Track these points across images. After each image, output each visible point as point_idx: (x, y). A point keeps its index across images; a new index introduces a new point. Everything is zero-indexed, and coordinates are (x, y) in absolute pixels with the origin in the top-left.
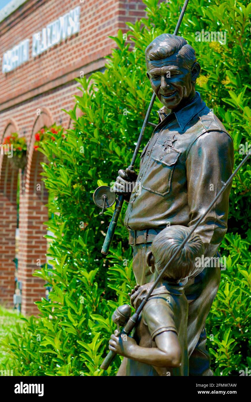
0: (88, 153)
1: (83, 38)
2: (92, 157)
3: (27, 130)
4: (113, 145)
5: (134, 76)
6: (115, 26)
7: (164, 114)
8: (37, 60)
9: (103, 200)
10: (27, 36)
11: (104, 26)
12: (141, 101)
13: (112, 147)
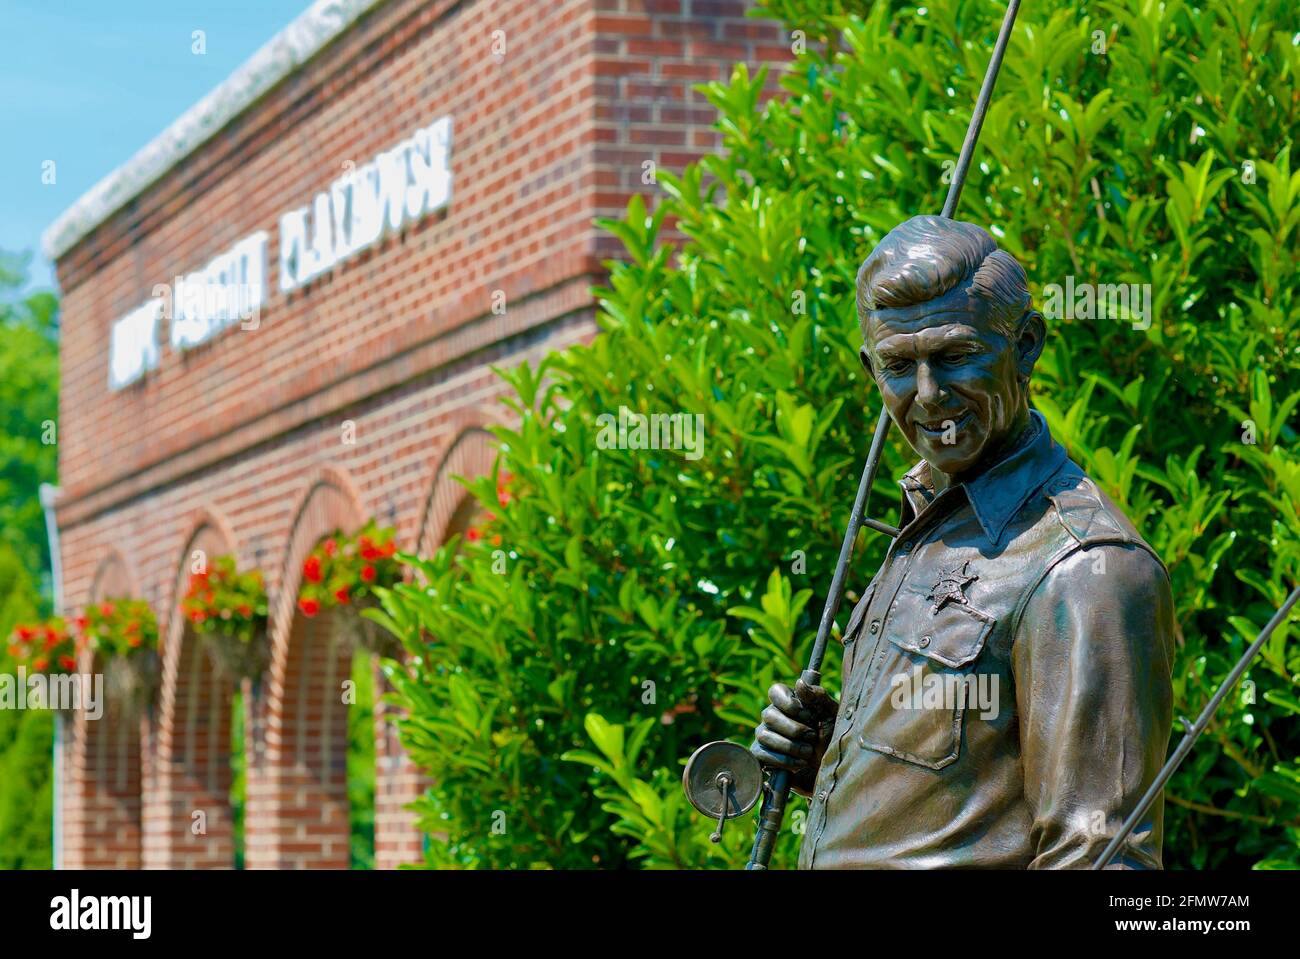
0: (546, 623)
1: (465, 223)
2: (560, 636)
3: (267, 544)
4: (631, 594)
5: (702, 355)
6: (583, 182)
7: (922, 489)
8: (298, 305)
9: (720, 789)
10: (257, 222)
11: (541, 182)
12: (726, 439)
13: (631, 602)
